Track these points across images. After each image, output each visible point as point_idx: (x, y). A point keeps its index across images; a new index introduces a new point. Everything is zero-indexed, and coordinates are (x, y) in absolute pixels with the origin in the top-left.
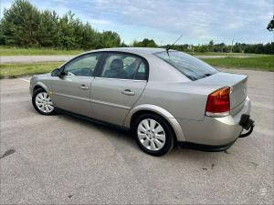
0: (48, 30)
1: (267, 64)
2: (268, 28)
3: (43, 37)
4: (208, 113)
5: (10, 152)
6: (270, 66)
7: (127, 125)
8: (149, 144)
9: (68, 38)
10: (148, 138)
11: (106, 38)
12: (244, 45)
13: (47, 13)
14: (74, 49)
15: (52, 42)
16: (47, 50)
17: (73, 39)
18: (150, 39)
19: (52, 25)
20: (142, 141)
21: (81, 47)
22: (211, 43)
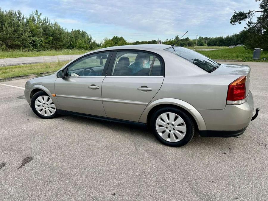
0: (15, 31)
1: (235, 55)
2: (231, 22)
3: (10, 38)
4: (229, 102)
5: (28, 160)
6: (237, 57)
7: (144, 120)
8: (169, 136)
9: (36, 38)
10: (167, 130)
11: (76, 37)
12: (206, 38)
13: (11, 13)
14: (45, 50)
15: (19, 43)
16: (15, 52)
17: (43, 39)
18: (119, 37)
19: (18, 26)
20: (161, 134)
21: (52, 48)
22: (177, 38)
